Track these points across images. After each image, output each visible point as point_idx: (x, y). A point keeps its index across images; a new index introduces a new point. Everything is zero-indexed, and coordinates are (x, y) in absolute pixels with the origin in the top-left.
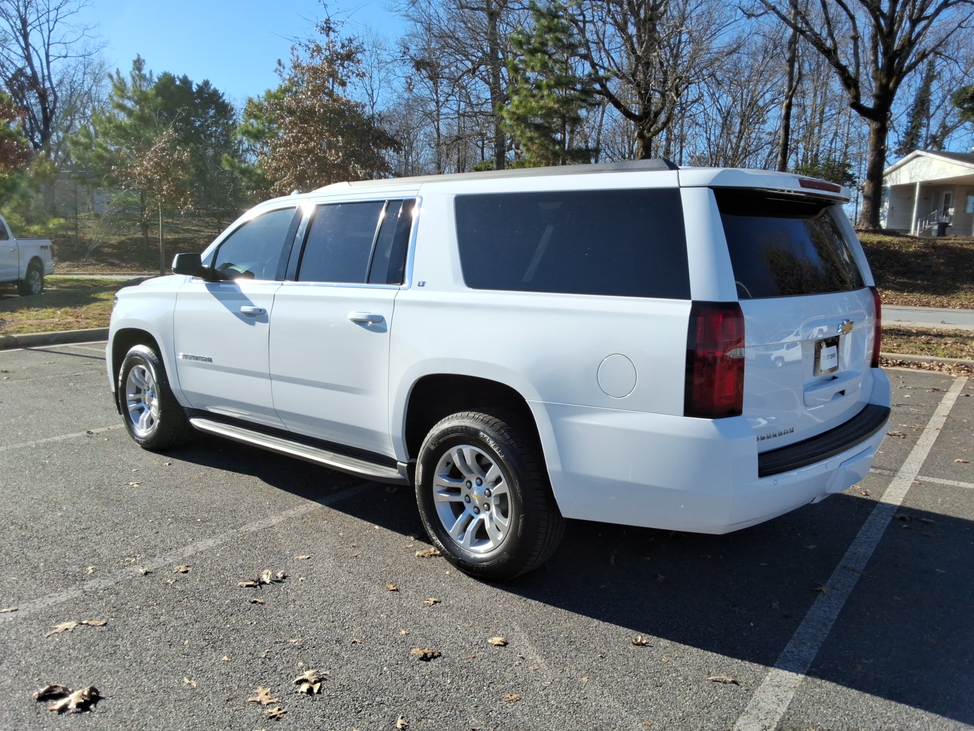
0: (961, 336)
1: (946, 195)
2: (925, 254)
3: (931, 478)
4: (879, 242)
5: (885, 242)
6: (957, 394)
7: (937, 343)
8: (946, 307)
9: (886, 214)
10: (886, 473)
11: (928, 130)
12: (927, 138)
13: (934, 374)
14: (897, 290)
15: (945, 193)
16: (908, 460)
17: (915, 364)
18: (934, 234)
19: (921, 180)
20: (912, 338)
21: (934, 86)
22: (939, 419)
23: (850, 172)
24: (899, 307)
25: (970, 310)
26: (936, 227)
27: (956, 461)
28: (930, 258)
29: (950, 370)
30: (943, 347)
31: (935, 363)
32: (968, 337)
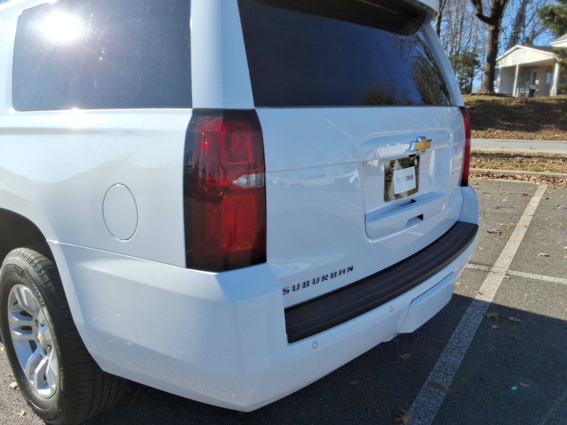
0: (543, 157)
1: (534, 72)
2: (520, 107)
3: (519, 273)
4: (493, 100)
5: (497, 99)
6: (540, 198)
7: (527, 162)
8: (533, 139)
9: (498, 85)
10: (483, 268)
11: (524, 34)
12: (523, 39)
13: (524, 183)
14: (503, 129)
15: (534, 71)
16: (501, 255)
17: (511, 176)
18: (527, 96)
19: (520, 63)
20: (511, 159)
21: (528, 7)
22: (527, 218)
23: (477, 60)
24: (504, 140)
25: (548, 141)
26: (528, 92)
27: (539, 255)
28: (524, 109)
29: (535, 180)
30: (531, 164)
31: (525, 175)
32: (547, 157)
